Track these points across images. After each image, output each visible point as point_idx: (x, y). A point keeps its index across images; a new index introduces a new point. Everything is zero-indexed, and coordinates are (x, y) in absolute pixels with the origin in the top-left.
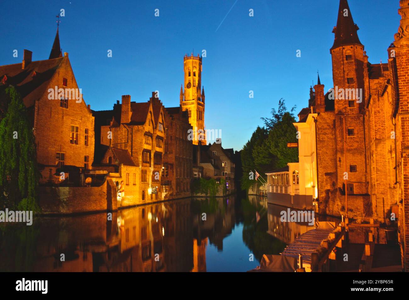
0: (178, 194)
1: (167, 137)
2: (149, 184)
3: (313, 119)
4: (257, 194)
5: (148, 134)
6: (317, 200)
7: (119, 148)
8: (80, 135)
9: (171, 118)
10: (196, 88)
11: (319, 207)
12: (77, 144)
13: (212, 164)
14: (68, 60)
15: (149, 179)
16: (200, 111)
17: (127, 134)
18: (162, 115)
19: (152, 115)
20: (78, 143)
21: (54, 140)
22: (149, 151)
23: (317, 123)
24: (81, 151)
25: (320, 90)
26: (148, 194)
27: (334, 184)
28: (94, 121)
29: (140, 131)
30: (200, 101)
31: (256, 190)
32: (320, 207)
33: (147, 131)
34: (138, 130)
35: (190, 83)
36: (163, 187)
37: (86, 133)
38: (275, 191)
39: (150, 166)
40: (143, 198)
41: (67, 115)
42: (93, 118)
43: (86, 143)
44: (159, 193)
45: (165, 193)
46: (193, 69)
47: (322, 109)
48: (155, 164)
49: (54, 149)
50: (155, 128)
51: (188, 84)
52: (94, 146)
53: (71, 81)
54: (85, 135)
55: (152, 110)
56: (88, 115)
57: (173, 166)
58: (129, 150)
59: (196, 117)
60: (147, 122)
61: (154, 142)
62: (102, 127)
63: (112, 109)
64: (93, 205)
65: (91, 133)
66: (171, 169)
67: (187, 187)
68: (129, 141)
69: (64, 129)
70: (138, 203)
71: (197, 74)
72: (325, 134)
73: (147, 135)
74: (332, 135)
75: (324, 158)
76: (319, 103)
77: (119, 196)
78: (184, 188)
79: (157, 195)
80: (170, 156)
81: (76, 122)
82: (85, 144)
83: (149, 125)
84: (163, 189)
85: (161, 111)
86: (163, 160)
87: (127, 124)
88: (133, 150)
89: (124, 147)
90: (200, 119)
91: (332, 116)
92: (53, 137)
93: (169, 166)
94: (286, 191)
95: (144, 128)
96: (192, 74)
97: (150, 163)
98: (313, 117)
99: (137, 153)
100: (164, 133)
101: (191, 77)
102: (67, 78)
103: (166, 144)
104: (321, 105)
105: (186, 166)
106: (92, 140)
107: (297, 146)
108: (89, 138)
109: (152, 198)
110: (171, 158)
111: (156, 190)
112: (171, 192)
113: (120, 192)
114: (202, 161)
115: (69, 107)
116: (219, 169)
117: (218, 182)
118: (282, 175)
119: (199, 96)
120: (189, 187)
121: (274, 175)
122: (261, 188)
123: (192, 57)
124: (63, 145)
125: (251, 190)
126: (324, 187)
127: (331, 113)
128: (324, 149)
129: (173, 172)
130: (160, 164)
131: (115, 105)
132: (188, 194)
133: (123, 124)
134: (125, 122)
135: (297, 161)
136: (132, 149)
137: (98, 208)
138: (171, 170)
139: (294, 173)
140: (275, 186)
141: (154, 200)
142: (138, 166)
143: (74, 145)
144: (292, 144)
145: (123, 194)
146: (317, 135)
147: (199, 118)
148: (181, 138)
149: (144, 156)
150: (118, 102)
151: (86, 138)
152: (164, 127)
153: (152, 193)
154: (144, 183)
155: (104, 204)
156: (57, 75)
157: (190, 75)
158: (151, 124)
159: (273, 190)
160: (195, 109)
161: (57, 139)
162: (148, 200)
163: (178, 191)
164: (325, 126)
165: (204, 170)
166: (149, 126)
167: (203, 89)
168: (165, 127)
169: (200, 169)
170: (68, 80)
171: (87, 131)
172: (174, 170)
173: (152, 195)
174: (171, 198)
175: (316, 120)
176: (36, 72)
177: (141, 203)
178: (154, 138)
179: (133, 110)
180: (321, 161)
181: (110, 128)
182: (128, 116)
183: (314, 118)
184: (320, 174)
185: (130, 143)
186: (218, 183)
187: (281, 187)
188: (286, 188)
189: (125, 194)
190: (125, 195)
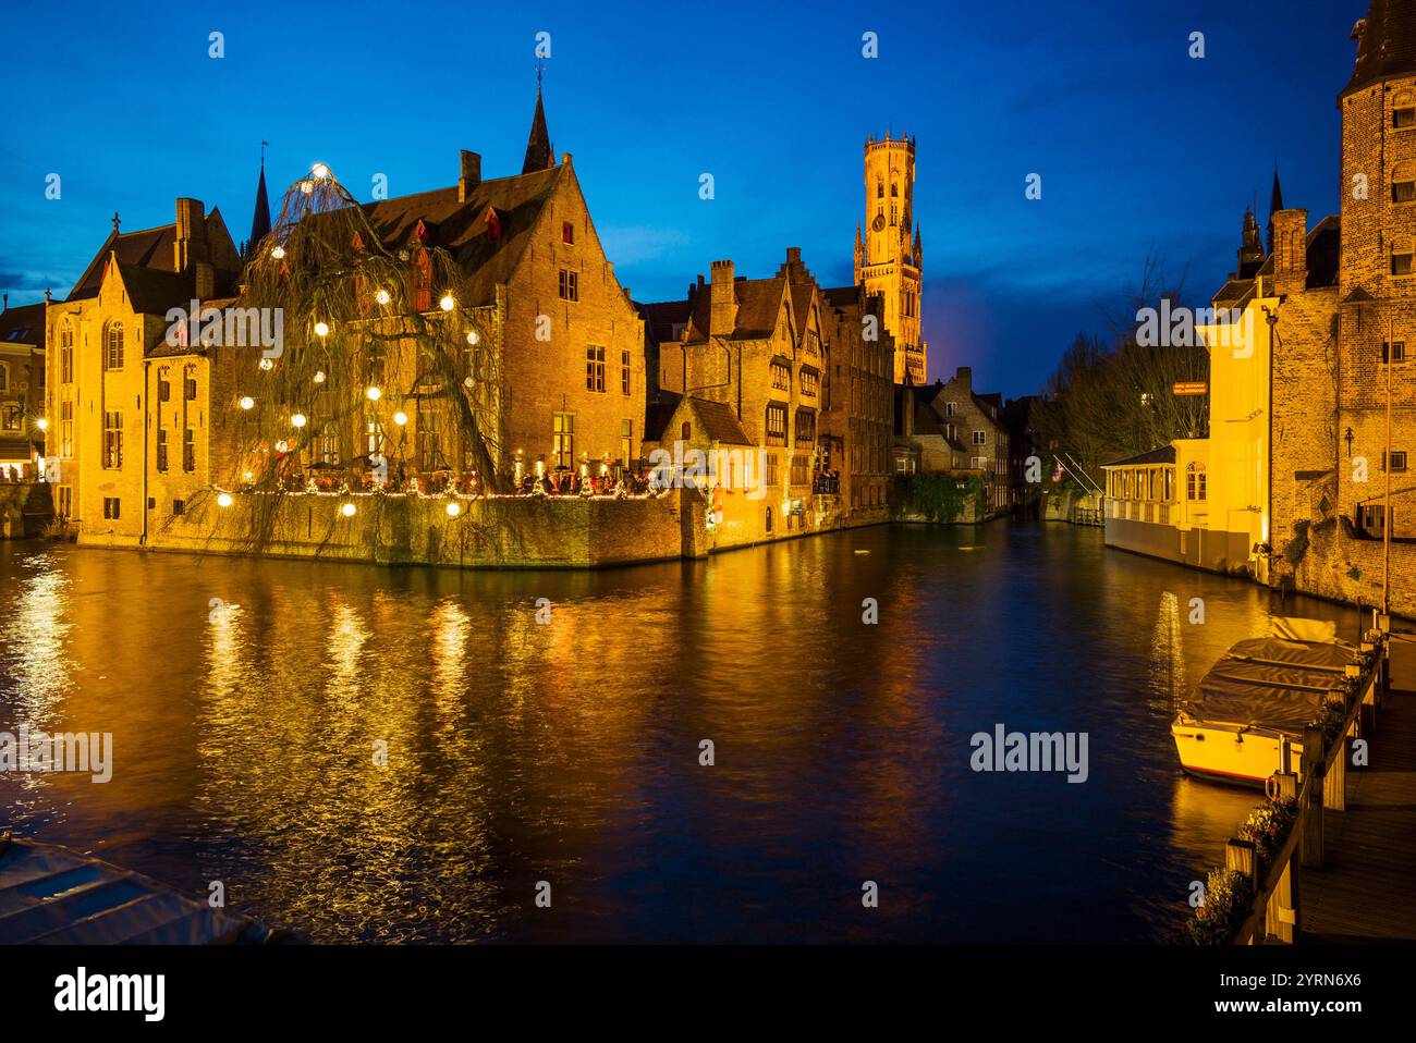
0: (855, 515)
1: (828, 368)
2: (782, 491)
3: (1265, 313)
4: (1072, 518)
5: (781, 361)
6: (1268, 548)
7: (707, 398)
8: (609, 367)
9: (837, 317)
10: (897, 229)
11: (1270, 570)
12: (604, 391)
13: (945, 437)
14: (572, 173)
15: (782, 478)
16: (908, 293)
17: (726, 361)
18: (815, 310)
19: (791, 309)
20: (606, 389)
21: (547, 382)
22: (783, 407)
23: (1277, 326)
24: (614, 409)
25: (1292, 225)
26: (780, 516)
27: (1324, 506)
28: (642, 330)
29: (761, 354)
30: (910, 264)
31: (1066, 507)
32: (1274, 568)
33: (778, 354)
34: (755, 353)
35: (881, 216)
36: (817, 498)
37: (624, 362)
38: (1128, 517)
39: (786, 446)
40: (769, 527)
41: (577, 317)
42: (642, 323)
43: (626, 388)
44: (808, 514)
45: (823, 514)
46: (890, 176)
47: (1296, 284)
48: (798, 438)
49: (549, 405)
50: (797, 346)
51: (876, 219)
52: (645, 394)
53: (583, 229)
54: (622, 366)
55: (789, 298)
56: (629, 317)
57: (842, 443)
58: (733, 406)
59: (897, 310)
60: (778, 330)
61: (796, 382)
62: (662, 345)
63: (685, 297)
64: (650, 543)
65: (638, 363)
66: (837, 451)
67: (879, 497)
68: (732, 380)
69: (572, 355)
70: (755, 538)
71: (901, 192)
72: (1301, 357)
73: (777, 364)
74: (1326, 361)
75: (1292, 428)
76: (1286, 265)
77: (710, 522)
78: (870, 501)
79: (802, 518)
80: (834, 417)
81: (598, 335)
82: (625, 391)
83: (784, 339)
84: (817, 502)
85: (814, 299)
86: (817, 428)
87: (725, 337)
88: (742, 405)
89: (720, 396)
90: (908, 314)
91: (1327, 303)
92: (545, 376)
93: (833, 443)
94: (1165, 516)
95: (770, 347)
96: (887, 191)
97: (784, 435)
98: (1264, 308)
99: (753, 411)
100: (819, 358)
101: (885, 202)
102: (572, 222)
103: (827, 385)
104: (1292, 271)
105: (876, 442)
106: (639, 381)
107: (1203, 391)
108: (633, 376)
109: (790, 526)
110: (840, 423)
111: (800, 506)
112: (836, 512)
113: (714, 511)
114: (918, 431)
115: (580, 298)
116: (965, 451)
117: (963, 486)
118: (1153, 472)
119: (906, 252)
120: (883, 499)
121: (1127, 472)
122: (1083, 504)
123: (888, 143)
124: (570, 393)
125: (1054, 507)
126: (1292, 512)
127: (1327, 295)
128: (1296, 404)
129: (843, 459)
130: (810, 440)
131: (692, 286)
132: (882, 515)
133: (716, 337)
134: (720, 332)
135: (1203, 433)
136: (740, 402)
137: (661, 553)
138: (839, 455)
139: (1192, 467)
140: (1128, 500)
141: (796, 531)
142: (755, 445)
143: (596, 393)
144: (1188, 386)
145: (720, 515)
146: (1275, 360)
147: (905, 312)
148: (865, 369)
149: (770, 417)
150: (701, 278)
151: (625, 374)
152: (820, 342)
153: (792, 513)
154: (772, 489)
155: (675, 541)
156: (547, 214)
157: (881, 195)
158: (788, 335)
159: (1123, 512)
160: (897, 286)
161: (555, 380)
162: (780, 531)
163: (856, 508)
164: (1304, 334)
165: (924, 453)
166: (782, 342)
167: (918, 233)
168: (822, 340)
169: (911, 450)
170: (575, 228)
171: (625, 358)
172: (846, 455)
173: (789, 519)
174: (837, 526)
175: (1274, 317)
176: (494, 209)
177: (763, 538)
178: (796, 371)
179: (740, 299)
180: (1284, 437)
181: (682, 347)
182: (725, 316)
183: (1268, 311)
184: (1278, 476)
185: (734, 385)
186: (961, 489)
187: (1149, 506)
188: (1165, 509)
189: (726, 518)
190: (724, 520)
